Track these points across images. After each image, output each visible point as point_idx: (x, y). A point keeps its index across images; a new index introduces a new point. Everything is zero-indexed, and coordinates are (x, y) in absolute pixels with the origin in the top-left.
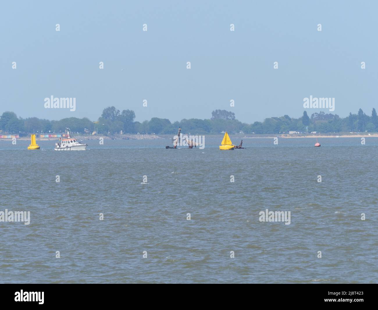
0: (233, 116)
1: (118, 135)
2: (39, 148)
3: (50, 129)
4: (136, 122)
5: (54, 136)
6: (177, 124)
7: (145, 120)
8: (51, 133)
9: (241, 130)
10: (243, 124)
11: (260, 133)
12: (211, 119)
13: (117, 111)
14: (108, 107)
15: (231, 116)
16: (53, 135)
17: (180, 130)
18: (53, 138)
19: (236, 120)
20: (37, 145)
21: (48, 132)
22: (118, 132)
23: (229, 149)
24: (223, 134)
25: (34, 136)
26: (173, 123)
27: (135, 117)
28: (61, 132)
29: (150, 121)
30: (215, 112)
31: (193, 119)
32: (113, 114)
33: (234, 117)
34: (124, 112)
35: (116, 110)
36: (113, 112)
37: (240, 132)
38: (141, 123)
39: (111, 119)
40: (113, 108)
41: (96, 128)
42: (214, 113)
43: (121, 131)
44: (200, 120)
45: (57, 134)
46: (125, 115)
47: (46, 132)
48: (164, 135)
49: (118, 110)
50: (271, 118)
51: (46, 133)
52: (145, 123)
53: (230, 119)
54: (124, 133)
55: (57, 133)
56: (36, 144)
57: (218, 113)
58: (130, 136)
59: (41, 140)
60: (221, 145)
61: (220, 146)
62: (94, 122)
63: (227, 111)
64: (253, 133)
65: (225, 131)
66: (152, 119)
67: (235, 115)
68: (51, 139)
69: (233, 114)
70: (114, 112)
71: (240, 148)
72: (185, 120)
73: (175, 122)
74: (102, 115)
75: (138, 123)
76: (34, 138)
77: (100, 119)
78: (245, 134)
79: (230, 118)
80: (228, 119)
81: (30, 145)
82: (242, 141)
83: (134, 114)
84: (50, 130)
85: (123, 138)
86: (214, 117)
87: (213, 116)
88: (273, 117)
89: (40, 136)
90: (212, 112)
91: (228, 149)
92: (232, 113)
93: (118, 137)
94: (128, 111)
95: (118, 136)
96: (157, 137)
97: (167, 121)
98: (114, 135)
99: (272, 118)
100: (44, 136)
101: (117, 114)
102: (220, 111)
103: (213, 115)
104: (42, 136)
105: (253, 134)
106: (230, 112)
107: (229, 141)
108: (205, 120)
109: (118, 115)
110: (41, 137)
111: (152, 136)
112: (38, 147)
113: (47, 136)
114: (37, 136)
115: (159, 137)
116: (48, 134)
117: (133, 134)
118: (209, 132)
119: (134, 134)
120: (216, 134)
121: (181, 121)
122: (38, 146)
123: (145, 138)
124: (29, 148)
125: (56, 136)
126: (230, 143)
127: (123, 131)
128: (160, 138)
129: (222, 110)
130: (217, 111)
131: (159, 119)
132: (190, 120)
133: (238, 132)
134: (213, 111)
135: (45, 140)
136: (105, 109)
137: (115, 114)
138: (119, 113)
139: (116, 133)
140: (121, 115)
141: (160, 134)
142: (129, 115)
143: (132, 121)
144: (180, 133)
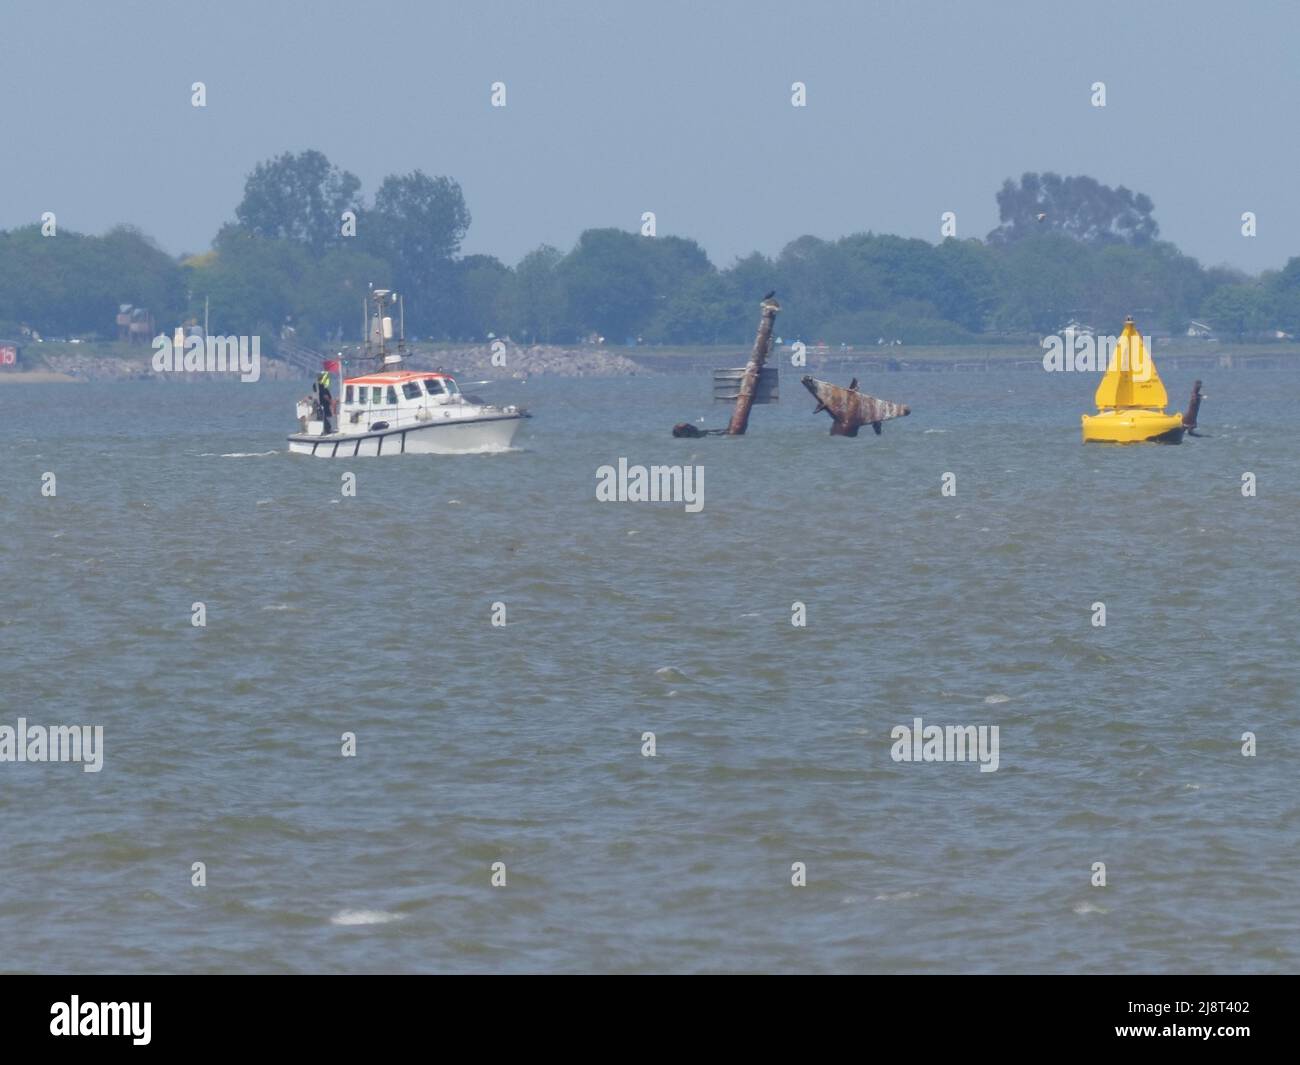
0: (1142, 218)
4: (475, 262)
6: (754, 277)
7: (535, 248)
9: (1196, 316)
10: (1214, 271)
12: (990, 236)
13: (340, 182)
14: (281, 154)
15: (1128, 222)
17: (772, 316)
19: (1165, 245)
23: (1151, 439)
26: (730, 269)
27: (463, 222)
29: (575, 252)
30: (1019, 186)
31: (866, 239)
32: (318, 205)
33: (1151, 225)
34: (391, 187)
35: (332, 171)
36: (315, 193)
37: (1191, 332)
38: (506, 264)
39: (303, 236)
40: (313, 165)
41: (200, 297)
42: (1012, 200)
44: (913, 241)
46: (400, 213)
48: (667, 353)
49: (348, 176)
52: (538, 265)
53: (1120, 240)
57: (1041, 198)
60: (1094, 411)
62: (188, 262)
63: (1102, 182)
64: (1281, 334)
65: (1083, 320)
66: (587, 237)
67: (1153, 215)
69: (1144, 204)
70: (322, 187)
72: (808, 242)
73: (742, 260)
74: (243, 210)
75: (491, 262)
77: (227, 236)
78: (1223, 341)
79: (1125, 232)
80: (1105, 236)
83: (461, 203)
86: (1010, 223)
87: (1003, 218)
90: (1000, 188)
91: (1142, 437)
92: (1134, 198)
94: (418, 184)
96: (620, 360)
97: (688, 254)
98: (324, 345)
101: (340, 204)
102: (1052, 180)
103: (1005, 214)
105: (1277, 341)
106: (1124, 193)
107: (1146, 385)
108: (949, 242)
111: (587, 361)
115: (629, 363)
117: (455, 339)
118: (976, 326)
119: (465, 341)
120: (1023, 342)
121: (785, 253)
123: (537, 369)
126: (1160, 397)
128: (640, 368)
130: (1030, 181)
132: (844, 242)
133: (1178, 330)
134: (1008, 185)
136: (259, 170)
137: (331, 203)
138: (357, 194)
139: (340, 333)
140: (371, 214)
141: (638, 343)
142: (425, 208)
143: (449, 252)
144: (768, 333)
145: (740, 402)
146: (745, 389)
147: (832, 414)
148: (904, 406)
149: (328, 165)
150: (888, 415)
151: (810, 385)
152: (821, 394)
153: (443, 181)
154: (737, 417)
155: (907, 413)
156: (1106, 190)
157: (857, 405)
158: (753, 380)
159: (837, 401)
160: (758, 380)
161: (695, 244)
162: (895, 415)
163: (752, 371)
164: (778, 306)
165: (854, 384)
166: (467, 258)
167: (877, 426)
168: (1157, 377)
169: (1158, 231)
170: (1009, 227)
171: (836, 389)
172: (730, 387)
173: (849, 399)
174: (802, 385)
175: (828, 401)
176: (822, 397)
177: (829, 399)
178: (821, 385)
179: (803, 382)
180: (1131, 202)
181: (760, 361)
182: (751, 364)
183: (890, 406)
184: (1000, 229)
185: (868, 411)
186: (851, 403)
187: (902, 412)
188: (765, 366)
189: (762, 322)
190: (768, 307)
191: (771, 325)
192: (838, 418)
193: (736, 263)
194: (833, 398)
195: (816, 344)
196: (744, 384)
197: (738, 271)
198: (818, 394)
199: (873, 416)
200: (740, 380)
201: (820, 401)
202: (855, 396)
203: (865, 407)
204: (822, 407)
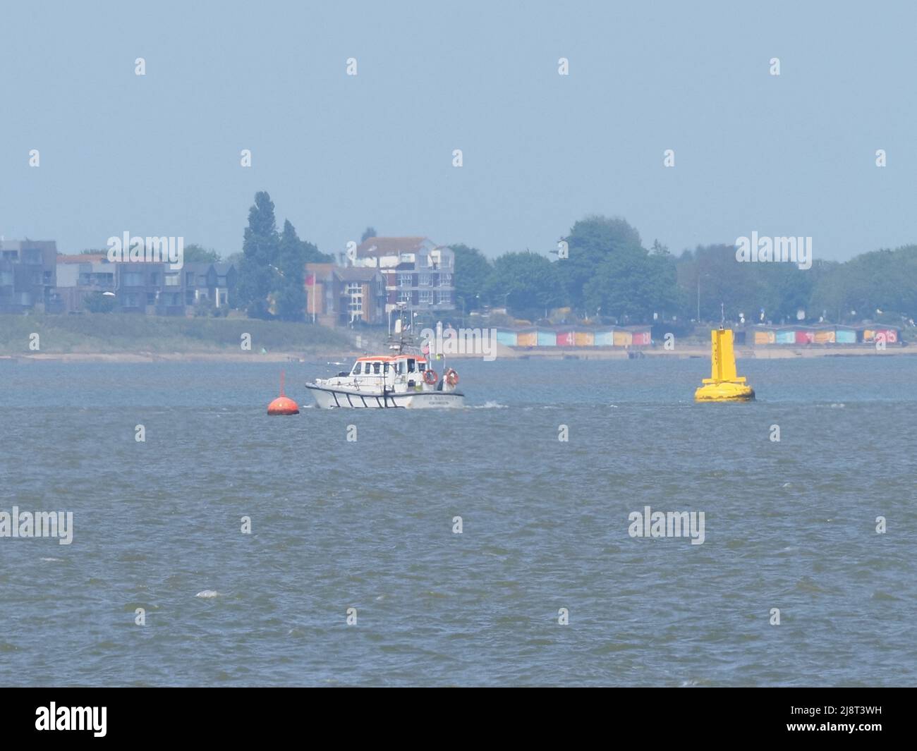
2: (750, 397)
3: (801, 305)
5: (819, 336)
8: (806, 321)
16: (814, 331)
18: (818, 346)
20: (743, 379)
21: (795, 320)
25: (728, 336)
28: (857, 319)
45: (836, 329)
47: (781, 317)
51: (783, 321)
55: (836, 321)
56: (738, 375)
59: (760, 354)
68: (808, 353)
76: (723, 345)
81: (704, 381)
84: (805, 308)
89: (753, 338)
100: (771, 338)
104: (764, 337)
110: (757, 342)
112: (746, 389)
113: (790, 337)
114: (740, 339)
116: (792, 330)
122: (745, 384)
124: (701, 393)
125: (830, 336)
135: (776, 354)
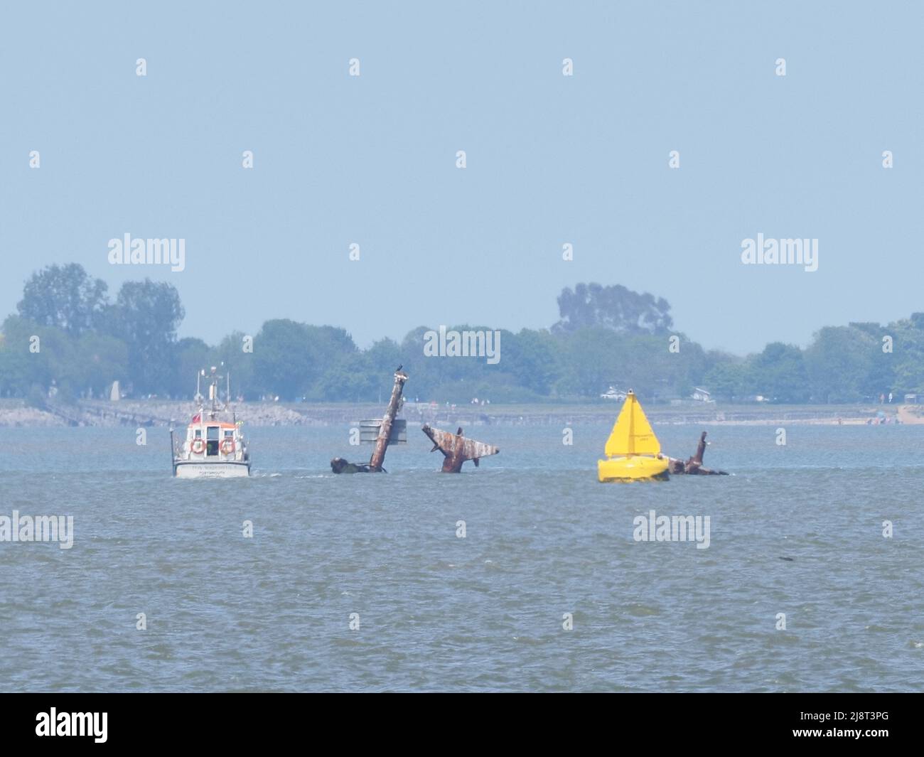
0: (662, 315)
1: (96, 404)
4: (188, 343)
6: (385, 355)
7: (230, 333)
9: (699, 384)
10: (712, 353)
11: (793, 401)
12: (554, 327)
13: (93, 285)
14: (50, 265)
15: (651, 318)
17: (402, 382)
19: (678, 334)
22: (100, 389)
24: (613, 401)
26: (368, 349)
27: (179, 315)
29: (258, 335)
30: (574, 291)
32: (76, 301)
33: (668, 320)
34: (128, 289)
35: (88, 278)
36: (74, 293)
37: (696, 396)
38: (209, 345)
39: (65, 324)
40: (74, 272)
42: (568, 302)
43: (116, 384)
46: (133, 307)
48: (323, 408)
49: (99, 282)
50: (846, 325)
52: (232, 345)
53: (646, 331)
54: (130, 397)
57: (588, 301)
58: (160, 409)
60: (605, 458)
61: (601, 463)
63: (631, 289)
64: (760, 398)
65: (621, 387)
66: (266, 326)
67: (670, 313)
69: (664, 305)
70: (80, 290)
71: (695, 471)
72: (424, 331)
73: (376, 343)
74: (21, 306)
75: (199, 343)
77: (10, 324)
78: (718, 402)
79: (649, 326)
80: (635, 328)
82: (703, 438)
83: (177, 301)
85: (124, 421)
86: (567, 319)
87: (563, 314)
88: (856, 321)
90: (560, 294)
92: (656, 301)
93: (98, 414)
94: (147, 287)
95: (98, 409)
96: (291, 412)
97: (340, 338)
98: (80, 401)
99: (853, 324)
101: (92, 301)
102: (596, 288)
103: (563, 312)
105: (758, 403)
106: (648, 298)
107: (644, 438)
108: (525, 332)
109: (97, 307)
111: (266, 412)
115: (297, 415)
117: (173, 397)
118: (544, 391)
119: (180, 399)
121: (407, 338)
126: (656, 448)
127: (122, 387)
128: (304, 418)
129: (604, 286)
130: (581, 288)
131: (298, 329)
133: (686, 394)
134: (566, 292)
136: (34, 277)
137: (86, 300)
138: (104, 294)
139: (91, 393)
140: (114, 307)
141: (303, 401)
142: (152, 305)
143: (170, 336)
144: (399, 395)
145: (379, 443)
146: (383, 434)
147: (444, 452)
148: (495, 448)
149: (86, 275)
150: (484, 453)
151: (428, 432)
152: (436, 438)
153: (164, 286)
154: (376, 455)
155: (497, 452)
156: (634, 294)
157: (462, 445)
158: (388, 428)
159: (448, 443)
160: (391, 428)
161: (344, 331)
162: (489, 454)
163: (387, 421)
164: (405, 376)
165: (460, 431)
166: (182, 340)
167: (476, 461)
168: (652, 433)
169: (672, 324)
170: (566, 322)
171: (448, 434)
172: (371, 432)
173: (456, 442)
174: (422, 432)
175: (441, 443)
176: (438, 441)
177: (442, 442)
178: (437, 431)
179: (423, 430)
180: (654, 304)
181: (393, 415)
182: (387, 417)
183: (486, 446)
184: (560, 323)
185: (470, 450)
186: (458, 444)
187: (494, 451)
188: (396, 418)
189: (395, 387)
190: (399, 376)
191: (401, 389)
192: (448, 455)
193: (372, 345)
194: (445, 441)
195: (430, 402)
196: (382, 430)
197: (374, 352)
198: (435, 438)
199: (473, 454)
200: (380, 427)
201: (436, 444)
202: (461, 439)
203: (467, 447)
204: (437, 447)
